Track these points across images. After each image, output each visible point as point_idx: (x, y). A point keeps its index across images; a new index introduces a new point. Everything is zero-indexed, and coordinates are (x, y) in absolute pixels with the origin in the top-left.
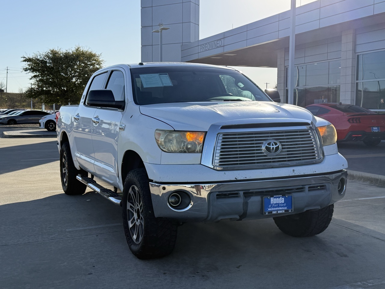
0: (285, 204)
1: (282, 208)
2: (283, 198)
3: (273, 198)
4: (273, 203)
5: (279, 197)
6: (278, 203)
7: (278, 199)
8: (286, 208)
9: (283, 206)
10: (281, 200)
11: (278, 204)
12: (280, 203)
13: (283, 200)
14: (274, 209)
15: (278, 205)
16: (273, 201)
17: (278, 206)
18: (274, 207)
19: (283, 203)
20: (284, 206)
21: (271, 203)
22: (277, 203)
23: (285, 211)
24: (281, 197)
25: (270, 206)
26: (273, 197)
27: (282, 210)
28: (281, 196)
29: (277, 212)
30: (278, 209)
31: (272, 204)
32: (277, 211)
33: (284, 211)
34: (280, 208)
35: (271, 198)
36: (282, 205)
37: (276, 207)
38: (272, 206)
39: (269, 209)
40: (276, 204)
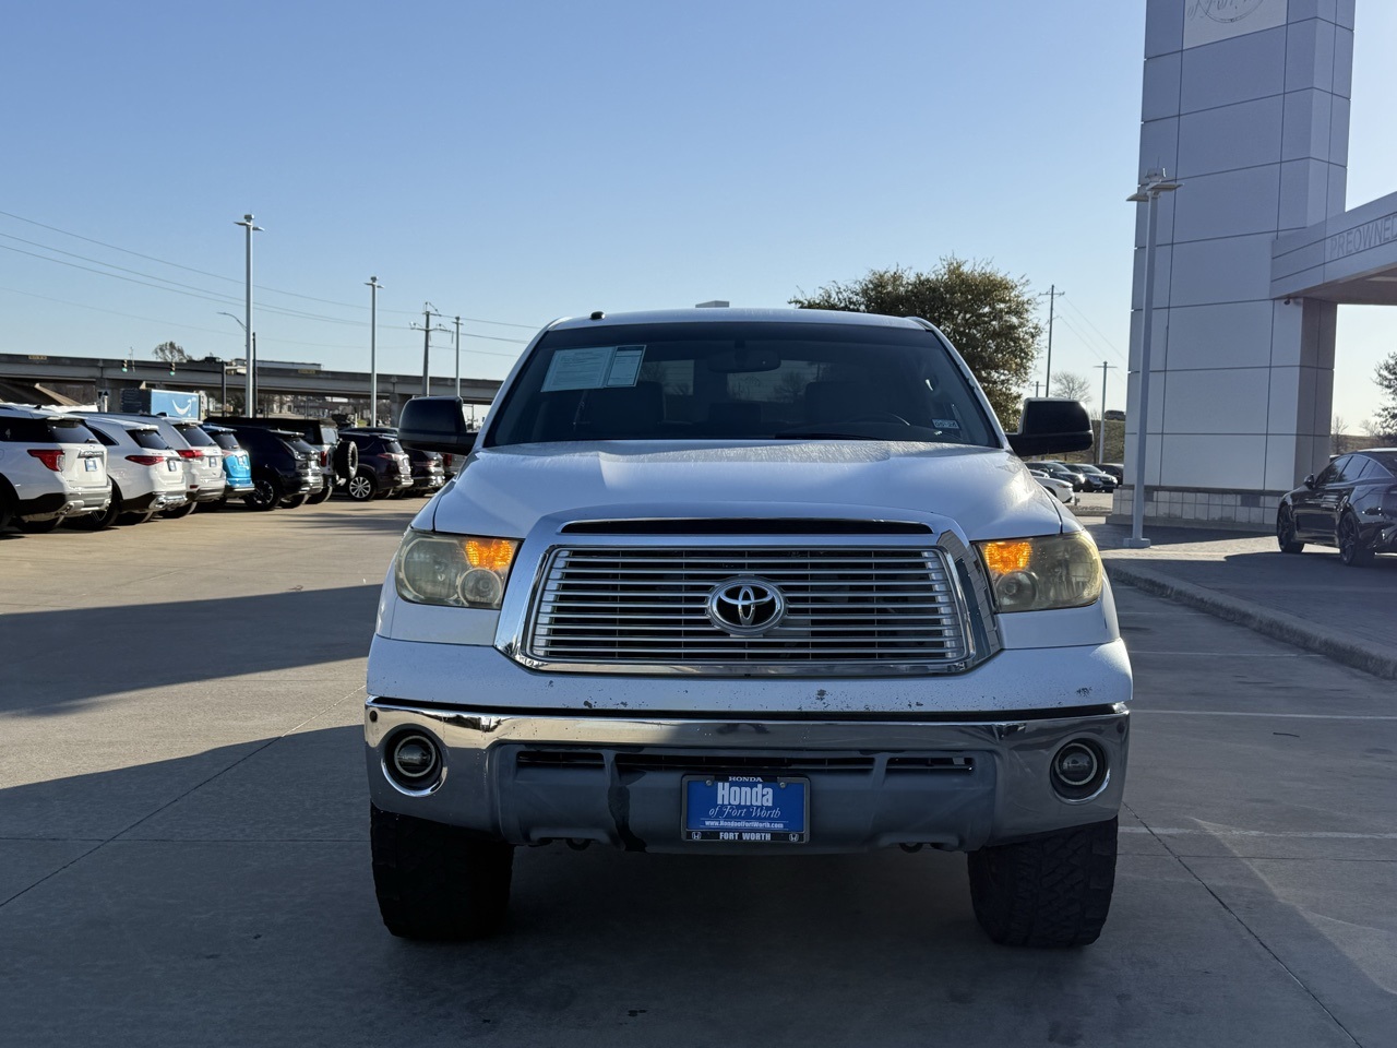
0: (776, 813)
1: (761, 825)
2: (770, 791)
3: (727, 785)
4: (726, 802)
5: (753, 785)
6: (748, 804)
7: (748, 789)
8: (781, 826)
9: (770, 819)
10: (760, 795)
11: (745, 806)
12: (758, 807)
13: (770, 796)
14: (733, 824)
15: (747, 812)
16: (726, 793)
17: (748, 817)
18: (729, 817)
19: (768, 808)
20: (773, 819)
21: (720, 802)
22: (743, 803)
23: (775, 835)
24: (760, 786)
25: (712, 812)
26: (727, 780)
27: (764, 831)
28: (759, 782)
29: (740, 837)
30: (748, 825)
31: (723, 805)
32: (741, 832)
33: (768, 837)
34: (756, 824)
35: (720, 784)
36: (764, 814)
37: (739, 818)
38: (721, 813)
39: (707, 823)
40: (739, 807)
